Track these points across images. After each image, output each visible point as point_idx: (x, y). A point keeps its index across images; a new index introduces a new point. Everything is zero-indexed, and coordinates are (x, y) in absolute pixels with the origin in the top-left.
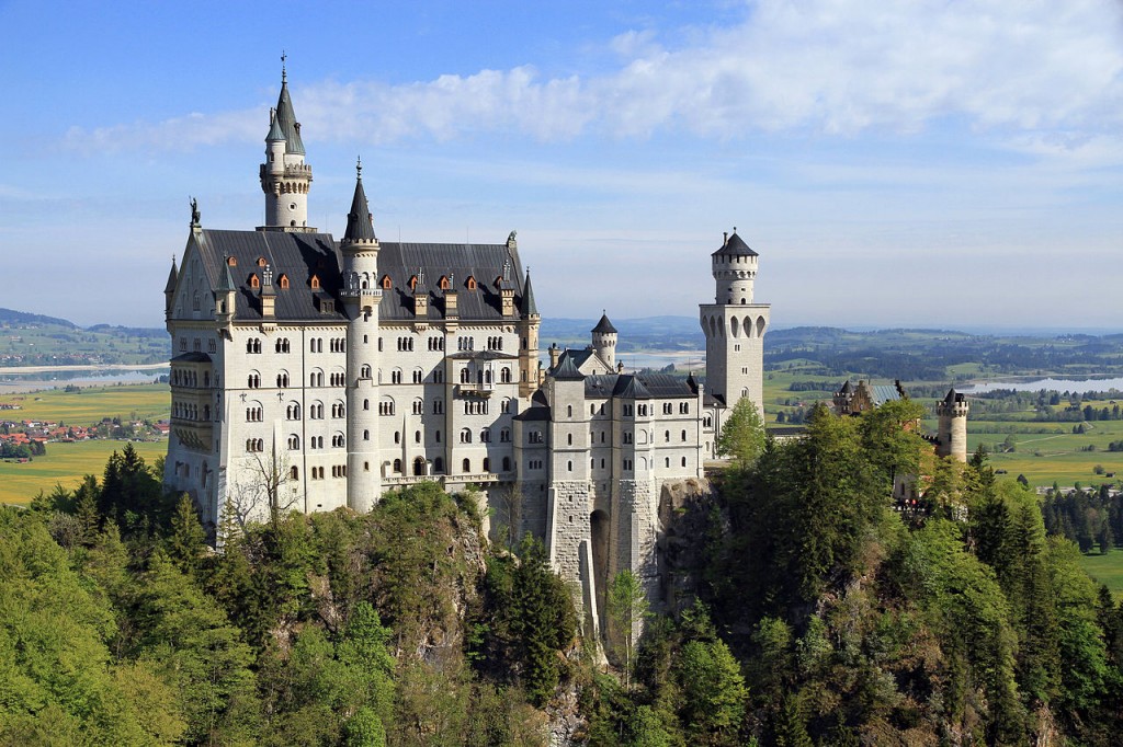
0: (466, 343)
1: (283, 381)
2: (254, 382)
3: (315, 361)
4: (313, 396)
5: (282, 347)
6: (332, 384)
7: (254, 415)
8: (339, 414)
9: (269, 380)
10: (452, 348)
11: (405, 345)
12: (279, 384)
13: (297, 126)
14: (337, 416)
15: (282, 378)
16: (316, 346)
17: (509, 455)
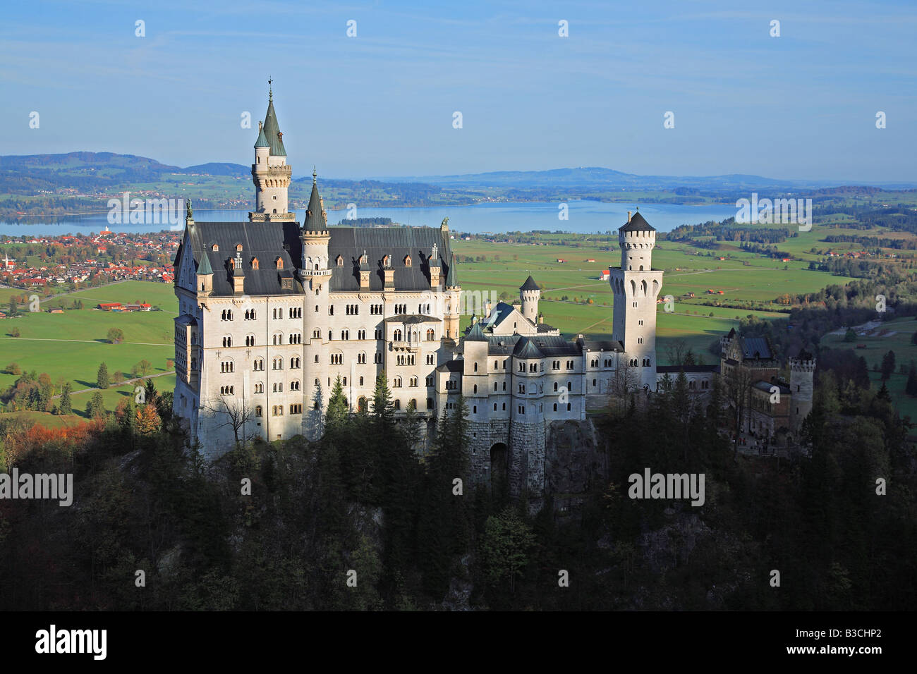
0: (400, 309)
1: (250, 342)
2: (227, 343)
3: (276, 326)
4: (274, 352)
5: (250, 315)
6: (291, 342)
7: (228, 367)
8: (297, 366)
9: (239, 341)
10: (390, 312)
11: (352, 310)
12: (248, 344)
13: (279, 135)
14: (295, 366)
15: (250, 339)
16: (278, 314)
17: (432, 397)
